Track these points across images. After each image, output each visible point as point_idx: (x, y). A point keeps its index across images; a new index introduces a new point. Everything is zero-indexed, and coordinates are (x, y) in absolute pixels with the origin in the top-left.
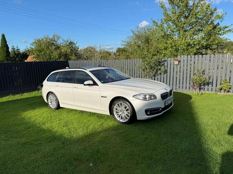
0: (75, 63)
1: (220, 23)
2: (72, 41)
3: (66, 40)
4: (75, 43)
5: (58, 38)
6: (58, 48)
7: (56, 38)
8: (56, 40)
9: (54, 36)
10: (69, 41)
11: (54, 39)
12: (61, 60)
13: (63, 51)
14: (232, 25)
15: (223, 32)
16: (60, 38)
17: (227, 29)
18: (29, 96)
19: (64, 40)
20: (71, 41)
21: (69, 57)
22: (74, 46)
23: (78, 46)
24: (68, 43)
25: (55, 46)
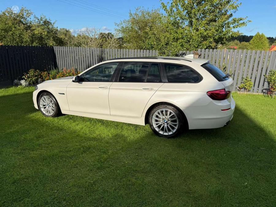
0: (59, 50)
1: (233, 14)
2: (48, 20)
3: (40, 18)
4: (52, 22)
5: (29, 14)
6: (28, 28)
7: (25, 14)
8: (24, 16)
9: (22, 10)
10: (44, 20)
11: (21, 15)
12: (35, 44)
13: (36, 32)
14: (247, 17)
15: (237, 24)
16: (31, 13)
17: (241, 22)
18: (7, 94)
19: (37, 18)
20: (46, 20)
21: (45, 41)
22: (50, 26)
23: (56, 27)
24: (42, 22)
25: (24, 24)
